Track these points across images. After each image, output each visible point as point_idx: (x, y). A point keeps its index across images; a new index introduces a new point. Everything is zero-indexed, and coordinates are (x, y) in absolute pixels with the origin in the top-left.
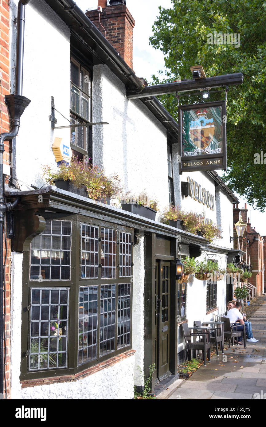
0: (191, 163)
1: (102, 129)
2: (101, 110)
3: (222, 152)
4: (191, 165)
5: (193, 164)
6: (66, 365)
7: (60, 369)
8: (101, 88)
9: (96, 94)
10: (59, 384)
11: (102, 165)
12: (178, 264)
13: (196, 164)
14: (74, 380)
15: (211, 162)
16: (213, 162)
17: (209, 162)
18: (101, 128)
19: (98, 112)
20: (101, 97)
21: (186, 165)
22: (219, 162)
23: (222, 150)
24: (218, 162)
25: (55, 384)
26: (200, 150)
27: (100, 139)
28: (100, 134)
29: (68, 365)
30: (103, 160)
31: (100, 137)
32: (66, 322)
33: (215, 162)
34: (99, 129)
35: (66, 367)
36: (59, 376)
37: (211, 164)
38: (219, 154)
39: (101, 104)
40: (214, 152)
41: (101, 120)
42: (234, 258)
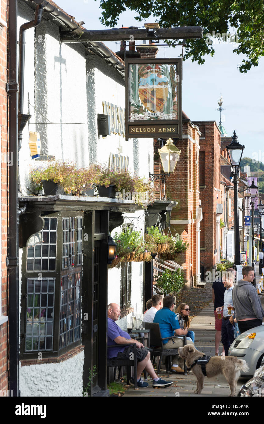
0: (140, 129)
1: (46, 96)
2: (45, 75)
3: (177, 118)
4: (140, 131)
5: (142, 130)
6: (52, 348)
7: (47, 351)
8: (45, 49)
9: (38, 56)
10: (48, 364)
11: (46, 137)
12: (110, 244)
13: (146, 130)
14: (59, 362)
15: (164, 130)
16: (167, 130)
17: (162, 130)
18: (45, 94)
19: (41, 76)
20: (45, 59)
21: (134, 131)
22: (174, 130)
23: (177, 116)
24: (172, 130)
25: (45, 364)
26: (150, 114)
27: (44, 108)
28: (44, 103)
29: (53, 349)
30: (47, 132)
31: (44, 105)
32: (52, 309)
33: (169, 130)
34: (43, 96)
35: (52, 349)
36: (47, 357)
37: (164, 131)
38: (173, 120)
39: (45, 67)
40: (168, 117)
41: (45, 86)
42: (159, 216)
